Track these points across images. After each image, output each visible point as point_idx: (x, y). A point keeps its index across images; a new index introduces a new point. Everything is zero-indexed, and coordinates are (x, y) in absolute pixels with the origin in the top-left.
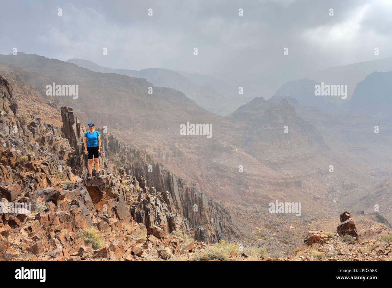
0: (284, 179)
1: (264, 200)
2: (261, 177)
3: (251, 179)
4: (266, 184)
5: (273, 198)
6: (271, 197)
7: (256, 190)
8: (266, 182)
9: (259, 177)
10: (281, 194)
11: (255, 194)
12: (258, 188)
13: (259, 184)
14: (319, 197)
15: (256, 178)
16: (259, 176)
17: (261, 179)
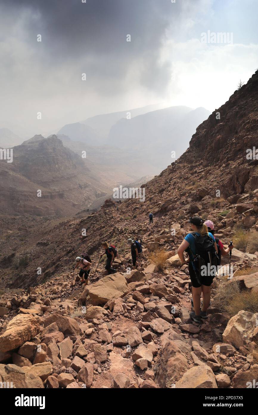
0: (49, 193)
1: (32, 209)
2: (31, 192)
3: (21, 195)
4: (34, 197)
5: (39, 207)
6: (38, 207)
7: (25, 202)
10: (46, 204)
11: (24, 206)
12: (28, 201)
13: (28, 198)
14: (76, 203)
15: (26, 194)
16: (28, 192)
17: (31, 194)
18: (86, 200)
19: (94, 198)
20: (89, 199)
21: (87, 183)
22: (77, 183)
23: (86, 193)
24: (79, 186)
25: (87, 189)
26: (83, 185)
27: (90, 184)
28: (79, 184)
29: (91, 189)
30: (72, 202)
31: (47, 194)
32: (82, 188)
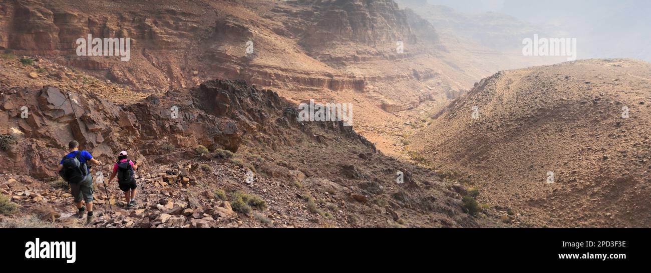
0: (329, 75)
2: (282, 70)
3: (258, 72)
4: (286, 80)
8: (287, 77)
9: (275, 70)
13: (271, 79)
15: (269, 71)
16: (275, 68)
17: (280, 72)
18: (421, 101)
19: (443, 98)
20: (431, 99)
21: (432, 70)
22: (411, 69)
23: (427, 87)
24: (412, 73)
25: (431, 81)
26: (421, 73)
27: (440, 72)
28: (414, 70)
29: (440, 81)
30: (382, 99)
31: (322, 77)
32: (418, 78)
